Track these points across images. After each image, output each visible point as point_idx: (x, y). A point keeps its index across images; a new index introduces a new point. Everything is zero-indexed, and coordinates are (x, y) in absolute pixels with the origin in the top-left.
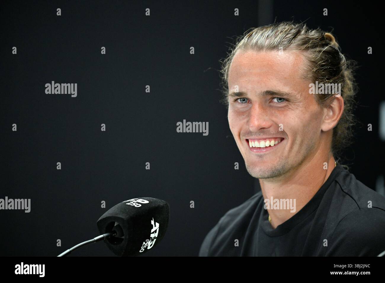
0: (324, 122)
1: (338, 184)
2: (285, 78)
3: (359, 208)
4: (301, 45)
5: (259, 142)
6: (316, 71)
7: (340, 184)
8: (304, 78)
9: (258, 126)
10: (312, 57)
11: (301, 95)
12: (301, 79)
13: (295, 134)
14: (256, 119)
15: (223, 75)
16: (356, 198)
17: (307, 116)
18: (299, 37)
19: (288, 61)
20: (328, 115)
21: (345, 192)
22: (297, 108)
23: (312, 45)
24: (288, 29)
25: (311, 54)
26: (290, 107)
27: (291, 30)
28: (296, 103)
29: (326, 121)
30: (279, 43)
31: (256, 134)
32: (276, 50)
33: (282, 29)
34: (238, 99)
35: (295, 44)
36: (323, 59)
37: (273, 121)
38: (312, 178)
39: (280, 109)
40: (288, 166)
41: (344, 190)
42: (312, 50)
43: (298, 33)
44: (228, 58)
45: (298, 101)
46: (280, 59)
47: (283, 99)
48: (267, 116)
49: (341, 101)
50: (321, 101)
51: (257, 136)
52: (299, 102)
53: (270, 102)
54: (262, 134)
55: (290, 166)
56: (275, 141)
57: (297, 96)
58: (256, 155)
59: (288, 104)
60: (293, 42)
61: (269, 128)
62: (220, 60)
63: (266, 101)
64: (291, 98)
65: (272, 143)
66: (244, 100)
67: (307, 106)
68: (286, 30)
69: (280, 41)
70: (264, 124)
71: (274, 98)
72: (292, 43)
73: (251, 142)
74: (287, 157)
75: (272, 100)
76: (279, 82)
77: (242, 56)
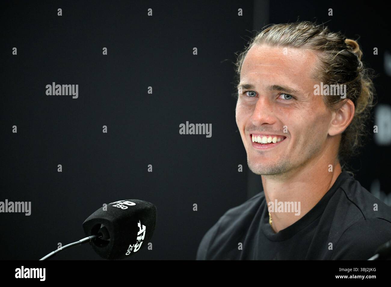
0: (331, 126)
1: (343, 191)
2: (295, 75)
3: (365, 218)
4: (316, 45)
5: (262, 138)
6: (328, 72)
7: (345, 191)
8: (314, 78)
9: (261, 120)
10: (326, 58)
11: (309, 95)
12: (311, 78)
13: (298, 134)
14: (259, 113)
15: (237, 68)
16: (362, 207)
17: (313, 117)
18: (316, 38)
19: (300, 58)
20: (336, 119)
21: (351, 201)
22: (303, 108)
23: (327, 46)
24: (307, 28)
25: (325, 55)
26: (297, 105)
27: (309, 29)
28: (303, 102)
29: (334, 126)
30: (294, 40)
31: (259, 129)
32: (290, 47)
33: (300, 27)
34: (246, 92)
35: (310, 43)
36: (337, 62)
37: (278, 118)
38: (316, 183)
39: (286, 107)
40: (289, 165)
41: (349, 198)
42: (327, 51)
43: (316, 33)
44: (245, 52)
45: (305, 100)
46: (292, 56)
47: (290, 97)
48: (272, 112)
49: (352, 107)
50: (329, 104)
51: (259, 131)
52: (306, 102)
53: (277, 98)
54: (264, 130)
55: (291, 166)
56: (278, 138)
57: (305, 95)
58: (258, 151)
59: (295, 103)
60: (308, 40)
61: (272, 124)
62: (237, 52)
63: (273, 97)
64: (299, 97)
65: (275, 140)
66: (253, 94)
67: (315, 107)
68: (304, 28)
69: (295, 39)
70: (267, 119)
71: (282, 94)
72: (307, 42)
73: (254, 137)
74: (289, 157)
75: (279, 96)
76: (288, 78)
77: (256, 49)
